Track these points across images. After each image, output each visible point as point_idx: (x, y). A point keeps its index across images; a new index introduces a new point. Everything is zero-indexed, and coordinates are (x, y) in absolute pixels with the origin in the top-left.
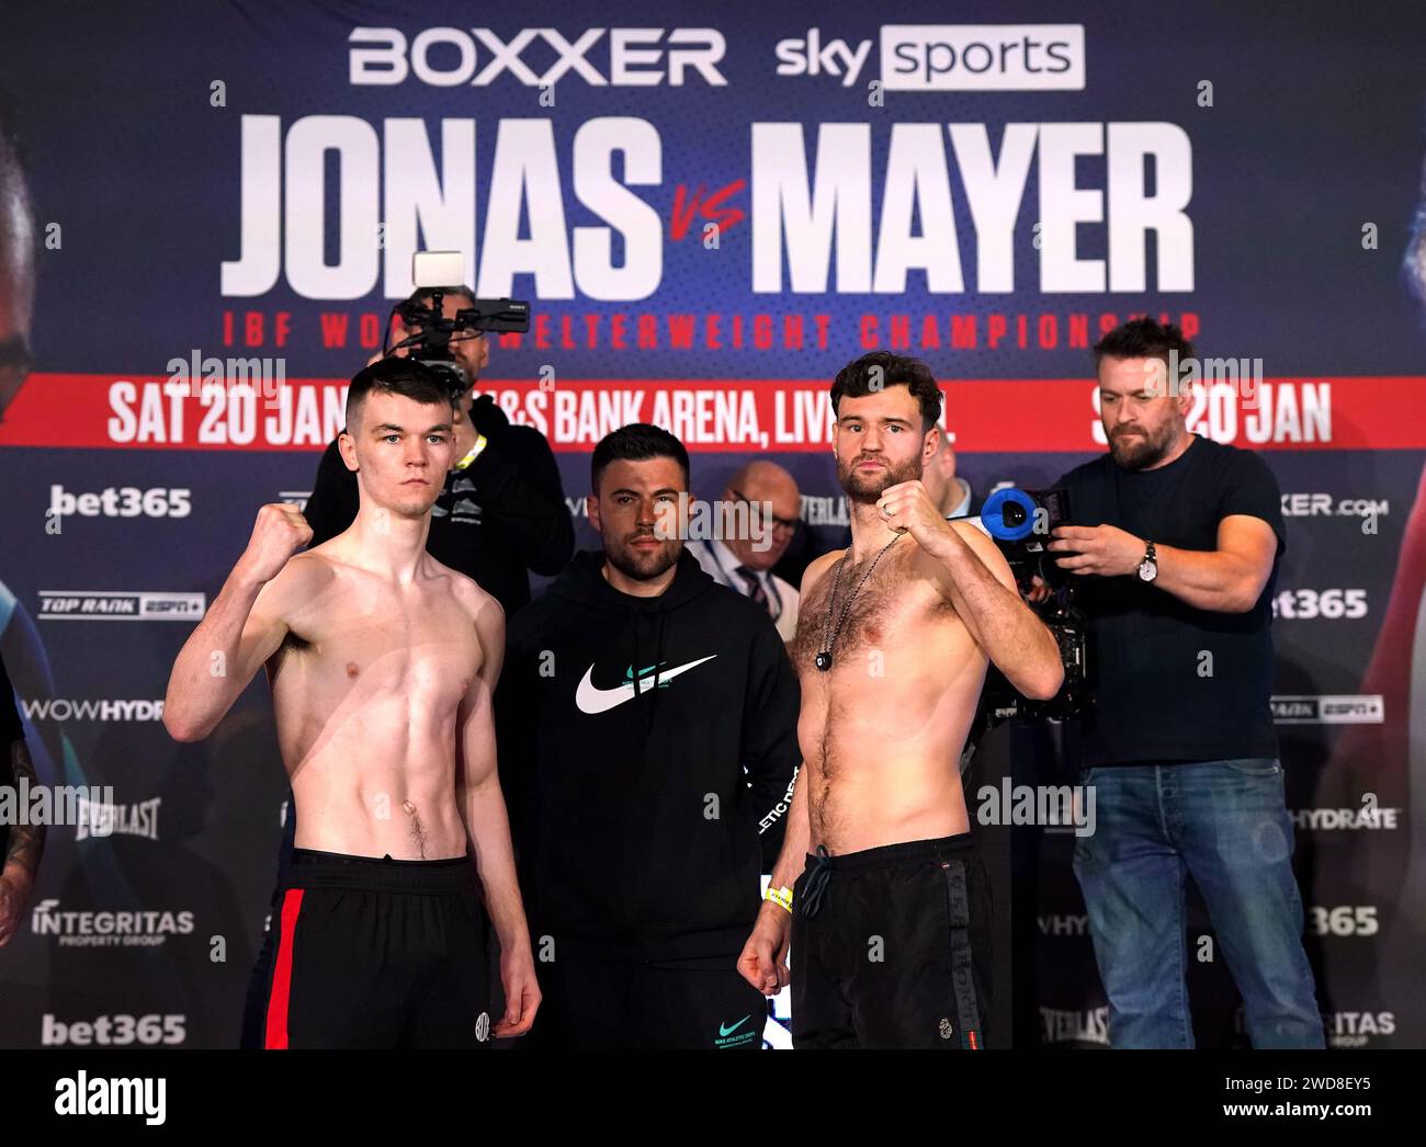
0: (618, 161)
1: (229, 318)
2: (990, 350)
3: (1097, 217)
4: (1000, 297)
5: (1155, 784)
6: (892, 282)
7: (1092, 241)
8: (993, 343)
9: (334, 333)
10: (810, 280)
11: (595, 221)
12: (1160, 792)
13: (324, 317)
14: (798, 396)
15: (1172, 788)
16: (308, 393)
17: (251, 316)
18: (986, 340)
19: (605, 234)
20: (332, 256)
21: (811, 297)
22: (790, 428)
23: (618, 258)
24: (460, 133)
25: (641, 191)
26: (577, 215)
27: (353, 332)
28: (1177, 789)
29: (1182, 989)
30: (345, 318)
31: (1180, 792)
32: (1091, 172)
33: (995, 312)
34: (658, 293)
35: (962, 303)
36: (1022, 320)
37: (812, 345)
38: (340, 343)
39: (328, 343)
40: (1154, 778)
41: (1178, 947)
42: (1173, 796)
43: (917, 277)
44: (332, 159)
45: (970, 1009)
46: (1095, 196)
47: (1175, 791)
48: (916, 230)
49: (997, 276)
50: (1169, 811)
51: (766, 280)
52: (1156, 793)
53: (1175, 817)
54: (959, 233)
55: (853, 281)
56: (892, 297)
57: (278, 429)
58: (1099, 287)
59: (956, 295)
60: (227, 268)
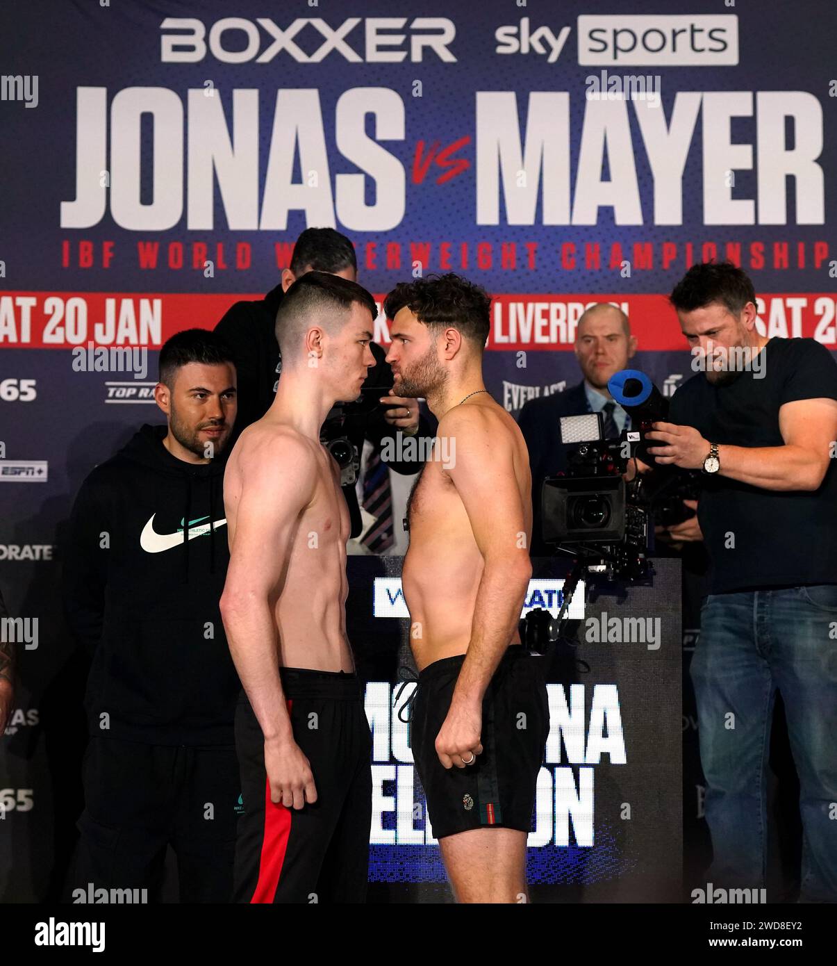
0: (370, 121)
1: (66, 245)
2: (664, 270)
3: (748, 165)
4: (671, 228)
5: (752, 611)
6: (586, 216)
7: (745, 185)
8: (666, 266)
9: (148, 257)
10: (521, 215)
11: (351, 168)
12: (756, 617)
13: (141, 246)
14: (512, 306)
15: (765, 615)
16: (127, 304)
17: (83, 244)
18: (661, 262)
19: (360, 179)
20: (147, 197)
21: (522, 228)
22: (505, 331)
23: (370, 198)
24: (247, 101)
25: (388, 145)
26: (339, 164)
27: (163, 256)
28: (769, 616)
29: (761, 775)
30: (156, 246)
31: (771, 619)
32: (744, 130)
33: (668, 240)
34: (402, 225)
35: (642, 233)
36: (689, 246)
37: (523, 266)
38: (153, 265)
39: (143, 265)
40: (753, 606)
41: (762, 743)
42: (765, 621)
43: (606, 213)
44: (147, 121)
45: (491, 786)
46: (747, 149)
47: (767, 618)
48: (606, 176)
49: (669, 212)
50: (762, 633)
51: (487, 215)
52: (752, 617)
53: (766, 637)
54: (640, 178)
55: (555, 216)
56: (586, 228)
57: (105, 333)
58: (750, 221)
59: (637, 227)
60: (65, 207)
